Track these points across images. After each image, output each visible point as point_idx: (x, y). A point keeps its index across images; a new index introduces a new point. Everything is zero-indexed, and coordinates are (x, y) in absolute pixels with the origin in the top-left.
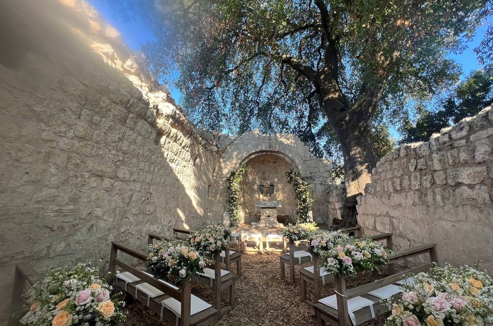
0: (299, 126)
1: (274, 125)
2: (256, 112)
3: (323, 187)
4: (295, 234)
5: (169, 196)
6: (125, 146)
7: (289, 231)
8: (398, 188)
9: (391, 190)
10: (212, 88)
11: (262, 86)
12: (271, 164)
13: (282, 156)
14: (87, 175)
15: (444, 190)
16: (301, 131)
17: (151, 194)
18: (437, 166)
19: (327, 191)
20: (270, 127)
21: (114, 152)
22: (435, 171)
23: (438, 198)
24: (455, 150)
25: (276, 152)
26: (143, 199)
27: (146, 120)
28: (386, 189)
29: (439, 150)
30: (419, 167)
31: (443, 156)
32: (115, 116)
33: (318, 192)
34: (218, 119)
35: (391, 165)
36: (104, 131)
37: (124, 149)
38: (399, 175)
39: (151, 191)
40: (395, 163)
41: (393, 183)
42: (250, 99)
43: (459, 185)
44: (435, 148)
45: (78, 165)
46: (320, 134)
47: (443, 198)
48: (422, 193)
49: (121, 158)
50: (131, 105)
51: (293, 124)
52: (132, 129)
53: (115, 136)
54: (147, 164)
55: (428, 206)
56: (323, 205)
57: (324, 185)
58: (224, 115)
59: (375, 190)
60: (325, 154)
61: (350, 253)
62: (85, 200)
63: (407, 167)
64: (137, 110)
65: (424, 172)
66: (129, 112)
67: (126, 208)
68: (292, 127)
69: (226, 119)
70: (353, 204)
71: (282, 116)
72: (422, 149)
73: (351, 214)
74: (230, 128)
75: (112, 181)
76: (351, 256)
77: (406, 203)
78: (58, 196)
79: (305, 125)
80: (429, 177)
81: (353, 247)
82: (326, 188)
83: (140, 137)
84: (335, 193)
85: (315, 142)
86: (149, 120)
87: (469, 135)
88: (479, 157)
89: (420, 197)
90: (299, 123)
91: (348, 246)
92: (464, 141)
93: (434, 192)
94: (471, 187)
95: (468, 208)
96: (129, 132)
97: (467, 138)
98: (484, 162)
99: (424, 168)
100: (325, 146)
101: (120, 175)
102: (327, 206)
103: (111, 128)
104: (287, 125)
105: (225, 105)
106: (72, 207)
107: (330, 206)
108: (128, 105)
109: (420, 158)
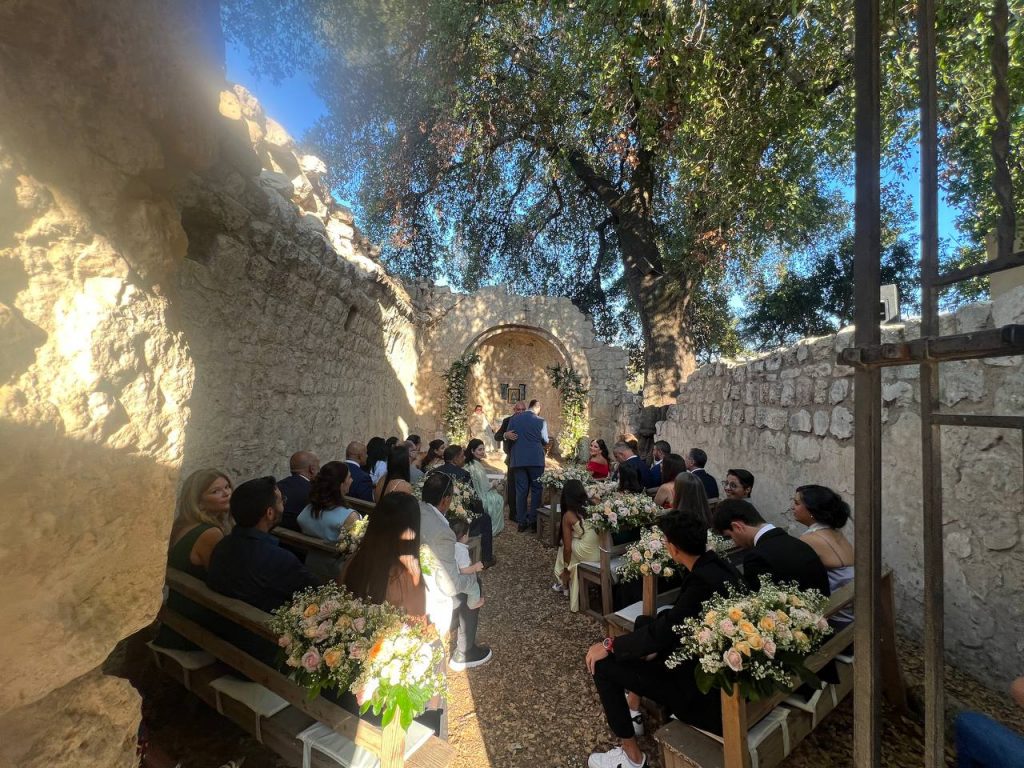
0: (578, 275)
1: (532, 267)
2: (500, 242)
3: (610, 396)
4: (560, 480)
5: (358, 410)
6: (310, 342)
7: (552, 477)
8: (707, 419)
9: (699, 420)
10: (423, 194)
11: (516, 194)
12: (523, 346)
13: (545, 336)
14: (269, 392)
15: (752, 431)
16: (582, 285)
17: (337, 410)
18: (749, 400)
19: (616, 403)
20: (525, 272)
21: (298, 354)
22: (747, 405)
23: (745, 440)
24: (767, 384)
25: (534, 329)
26: (328, 419)
27: (337, 295)
28: (694, 418)
29: (754, 379)
30: (732, 396)
31: (755, 388)
32: (302, 298)
33: (602, 403)
34: (428, 255)
35: (704, 384)
36: (289, 324)
37: (310, 346)
38: (710, 402)
39: (336, 405)
40: (708, 382)
41: (703, 411)
42: (492, 217)
43: (764, 427)
44: (750, 376)
45: (261, 380)
46: (614, 292)
47: (750, 442)
48: (730, 430)
49: (305, 362)
50: (322, 278)
51: (567, 270)
52: (319, 313)
53: (300, 329)
54: (334, 363)
55: (734, 450)
56: (607, 426)
57: (612, 392)
58: (441, 248)
59: (681, 416)
60: (621, 329)
61: (617, 508)
62: (269, 430)
63: (721, 392)
64: (328, 283)
65: (736, 403)
66: (319, 287)
67: (309, 437)
68: (565, 276)
69: (445, 257)
70: (652, 431)
71: (550, 251)
72: (738, 373)
73: (646, 447)
74: (450, 275)
75: (295, 397)
76: (617, 512)
77: (713, 442)
78: (244, 428)
79: (589, 273)
80: (740, 411)
81: (621, 502)
82: (615, 397)
83: (328, 324)
84: (626, 409)
85: (604, 304)
86: (342, 294)
87: (780, 370)
88: (784, 401)
89: (728, 436)
90: (579, 269)
91: (617, 502)
92: (775, 376)
93: (742, 433)
94: (774, 432)
95: (767, 457)
96: (316, 320)
97: (778, 372)
98: (787, 407)
99: (737, 398)
100: (622, 314)
101: (304, 388)
102: (613, 428)
103: (297, 318)
104: (557, 270)
105: (443, 230)
106: (256, 441)
107: (617, 428)
108: (318, 279)
109: (735, 384)
